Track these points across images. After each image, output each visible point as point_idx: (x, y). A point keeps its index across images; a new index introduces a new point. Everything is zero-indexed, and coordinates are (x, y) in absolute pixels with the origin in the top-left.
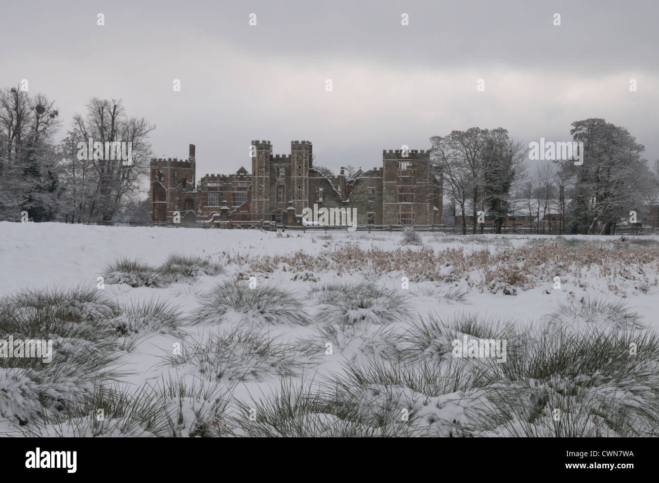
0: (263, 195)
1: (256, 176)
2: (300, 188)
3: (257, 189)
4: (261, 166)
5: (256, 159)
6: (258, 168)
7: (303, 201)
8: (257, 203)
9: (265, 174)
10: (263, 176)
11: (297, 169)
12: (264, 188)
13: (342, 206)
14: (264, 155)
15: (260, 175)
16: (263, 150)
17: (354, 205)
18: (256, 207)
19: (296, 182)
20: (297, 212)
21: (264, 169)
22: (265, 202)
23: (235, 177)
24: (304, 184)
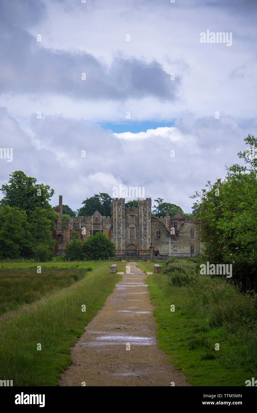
0: (121, 234)
1: (116, 222)
2: (145, 229)
3: (117, 230)
4: (119, 215)
5: (116, 210)
6: (117, 217)
7: (147, 238)
8: (117, 240)
9: (122, 220)
10: (121, 221)
11: (143, 217)
12: (122, 229)
13: (173, 241)
14: (121, 208)
15: (119, 221)
16: (121, 204)
17: (181, 241)
18: (116, 242)
19: (143, 226)
20: (144, 246)
21: (121, 217)
22: (122, 239)
23: (92, 219)
24: (148, 227)
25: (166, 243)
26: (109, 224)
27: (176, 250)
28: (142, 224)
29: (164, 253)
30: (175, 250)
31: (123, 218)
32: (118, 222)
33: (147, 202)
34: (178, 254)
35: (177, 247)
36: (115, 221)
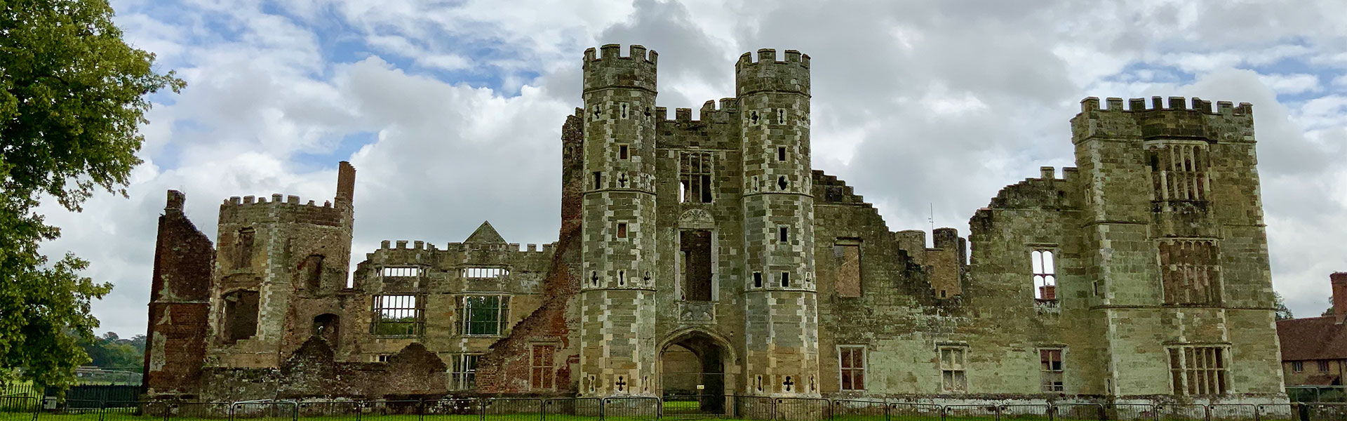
0: (634, 264)
1: (606, 186)
2: (784, 238)
3: (609, 238)
4: (624, 149)
5: (607, 117)
6: (612, 155)
7: (799, 294)
8: (608, 301)
9: (643, 181)
10: (633, 185)
11: (772, 160)
12: (639, 235)
13: (938, 317)
14: (637, 103)
15: (622, 181)
16: (636, 83)
17: (984, 316)
18: (605, 316)
19: (769, 214)
20: (777, 342)
21: (637, 159)
22: (640, 296)
23: (466, 253)
24: (801, 220)
25: (899, 331)
26: (534, 275)
27: (960, 373)
28: (766, 206)
29: (892, 391)
30: (950, 372)
31: (644, 162)
32: (618, 186)
33: (793, 71)
34: (970, 397)
35: (965, 356)
36: (598, 186)
